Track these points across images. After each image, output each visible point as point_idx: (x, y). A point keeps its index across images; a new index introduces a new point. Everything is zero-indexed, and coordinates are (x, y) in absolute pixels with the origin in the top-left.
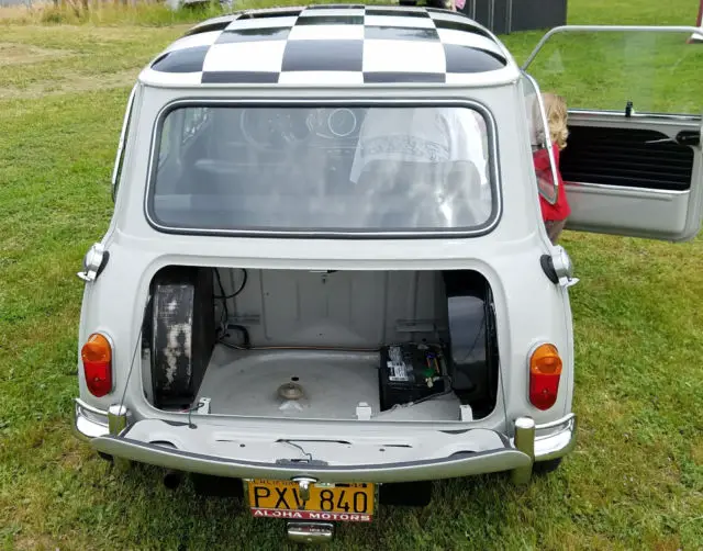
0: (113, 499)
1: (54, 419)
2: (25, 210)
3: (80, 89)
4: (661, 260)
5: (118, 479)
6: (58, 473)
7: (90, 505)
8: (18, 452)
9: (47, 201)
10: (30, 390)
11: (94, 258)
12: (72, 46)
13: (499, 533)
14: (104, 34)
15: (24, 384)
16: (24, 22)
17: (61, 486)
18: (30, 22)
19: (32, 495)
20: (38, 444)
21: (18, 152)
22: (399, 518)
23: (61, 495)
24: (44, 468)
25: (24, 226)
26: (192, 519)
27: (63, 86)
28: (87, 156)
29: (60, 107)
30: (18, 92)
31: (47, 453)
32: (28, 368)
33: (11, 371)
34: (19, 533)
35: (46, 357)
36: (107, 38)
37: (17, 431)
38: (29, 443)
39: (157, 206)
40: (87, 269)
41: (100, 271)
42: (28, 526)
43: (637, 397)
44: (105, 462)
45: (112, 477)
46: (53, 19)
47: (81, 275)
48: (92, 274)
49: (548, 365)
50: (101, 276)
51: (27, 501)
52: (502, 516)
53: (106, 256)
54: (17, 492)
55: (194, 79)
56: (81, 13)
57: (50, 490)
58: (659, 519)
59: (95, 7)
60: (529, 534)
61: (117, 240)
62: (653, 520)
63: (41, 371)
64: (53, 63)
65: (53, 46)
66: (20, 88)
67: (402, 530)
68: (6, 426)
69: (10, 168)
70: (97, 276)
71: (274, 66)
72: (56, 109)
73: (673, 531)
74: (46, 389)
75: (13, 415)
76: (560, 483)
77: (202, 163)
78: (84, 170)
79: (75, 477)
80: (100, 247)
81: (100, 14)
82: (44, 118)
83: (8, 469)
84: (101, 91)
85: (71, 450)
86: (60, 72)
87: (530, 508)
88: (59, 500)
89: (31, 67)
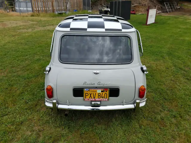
0: (53, 117)
1: (39, 100)
2: (30, 55)
3: (39, 30)
4: (153, 65)
5: (54, 113)
6: (41, 112)
7: (48, 119)
8: (32, 108)
9: (34, 53)
10: (33, 94)
11: (48, 69)
12: (37, 21)
13: (131, 122)
14: (43, 19)
15: (32, 93)
16: (27, 16)
17: (42, 115)
18: (28, 16)
19: (36, 117)
20: (36, 105)
21: (27, 43)
22: (111, 119)
23: (42, 117)
24: (38, 111)
25: (30, 58)
26: (70, 121)
27: (35, 29)
28: (41, 44)
29: (35, 33)
30: (26, 30)
31: (38, 107)
32: (33, 89)
33: (29, 89)
34: (34, 126)
35: (36, 87)
36: (43, 20)
37: (31, 103)
38: (34, 105)
39: (61, 57)
40: (46, 71)
41: (49, 71)
42: (35, 124)
43: (152, 92)
44: (51, 110)
45: (52, 113)
46: (32, 16)
47: (45, 72)
48: (47, 72)
49: (143, 90)
50: (49, 73)
51: (35, 118)
52: (131, 118)
53: (50, 68)
54: (33, 116)
55: (68, 29)
56: (38, 14)
57: (39, 116)
58: (160, 117)
59: (41, 13)
60: (136, 121)
61: (52, 64)
62: (159, 117)
63: (35, 90)
64: (33, 24)
65: (33, 21)
66: (27, 29)
67: (112, 122)
68: (29, 102)
69: (26, 46)
70: (49, 72)
71: (86, 27)
72: (34, 34)
73: (163, 119)
74: (37, 94)
75: (30, 99)
76: (141, 110)
77: (68, 47)
78: (41, 46)
79: (45, 113)
80: (49, 66)
81: (42, 15)
82: (32, 36)
83: (30, 111)
84: (43, 30)
85: (43, 107)
86: (35, 26)
87: (136, 116)
88: (42, 118)
89: (29, 25)
